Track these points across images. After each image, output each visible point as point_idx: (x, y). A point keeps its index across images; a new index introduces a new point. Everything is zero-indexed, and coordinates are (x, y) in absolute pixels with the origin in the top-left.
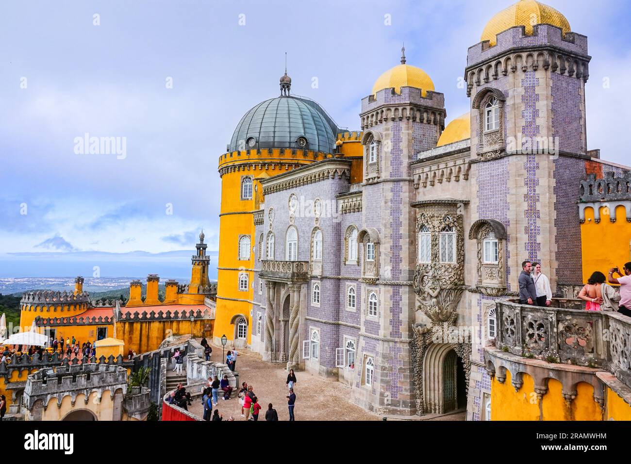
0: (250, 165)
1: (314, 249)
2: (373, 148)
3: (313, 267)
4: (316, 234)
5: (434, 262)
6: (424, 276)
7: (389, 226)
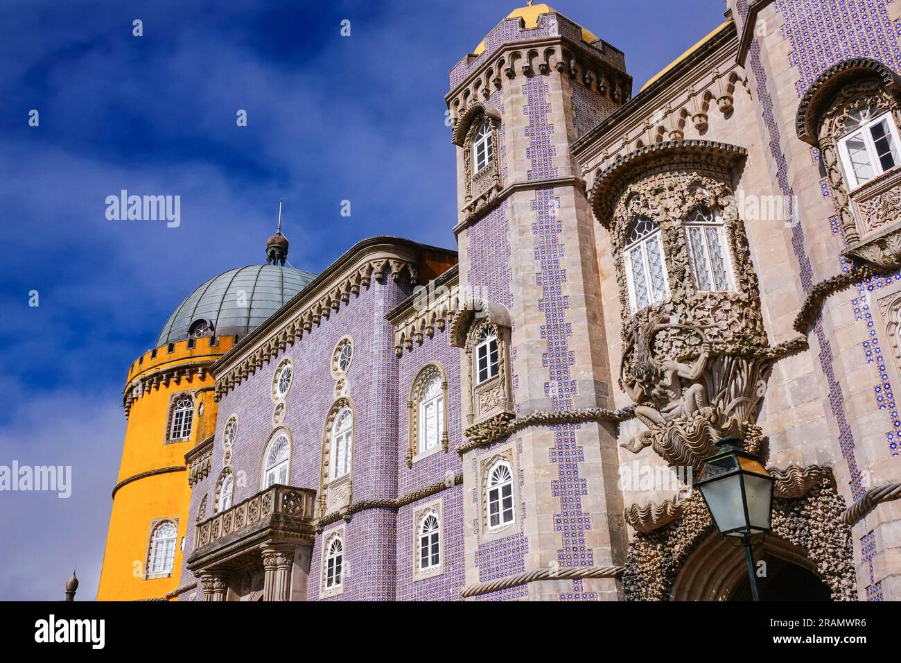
0: (193, 369)
1: (332, 458)
2: (481, 148)
3: (328, 501)
4: (336, 422)
5: (680, 291)
6: (657, 332)
7: (532, 282)
